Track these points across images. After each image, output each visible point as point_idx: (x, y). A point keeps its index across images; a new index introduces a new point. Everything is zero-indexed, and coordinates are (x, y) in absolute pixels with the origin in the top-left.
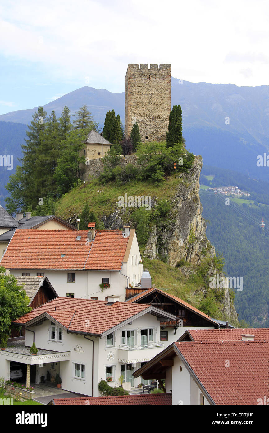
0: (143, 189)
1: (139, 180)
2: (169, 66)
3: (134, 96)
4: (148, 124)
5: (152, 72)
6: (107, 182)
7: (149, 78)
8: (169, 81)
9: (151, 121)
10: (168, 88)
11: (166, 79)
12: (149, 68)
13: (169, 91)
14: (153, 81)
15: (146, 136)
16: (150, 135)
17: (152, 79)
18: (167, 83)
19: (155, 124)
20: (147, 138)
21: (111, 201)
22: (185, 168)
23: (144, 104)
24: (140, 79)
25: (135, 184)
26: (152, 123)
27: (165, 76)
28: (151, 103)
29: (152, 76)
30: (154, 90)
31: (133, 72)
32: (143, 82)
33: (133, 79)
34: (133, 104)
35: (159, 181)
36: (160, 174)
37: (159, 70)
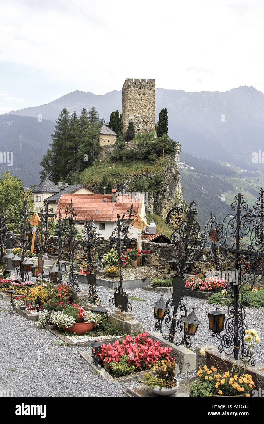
0: (142, 166)
1: (139, 160)
2: (154, 80)
3: (130, 101)
4: (140, 120)
5: (143, 84)
6: (116, 161)
7: (140, 89)
8: (154, 90)
9: (141, 118)
10: (154, 96)
11: (152, 89)
12: (140, 81)
13: (154, 97)
14: (143, 91)
15: (138, 128)
16: (141, 128)
17: (142, 89)
18: (152, 92)
19: (145, 120)
20: (139, 130)
21: (120, 174)
22: (170, 151)
23: (137, 106)
24: (134, 89)
25: (136, 162)
26: (142, 120)
27: (151, 87)
28: (141, 106)
29: (142, 87)
30: (144, 97)
31: (129, 84)
32: (136, 91)
33: (129, 89)
34: (129, 106)
35: (153, 160)
36: (153, 156)
37: (147, 83)
